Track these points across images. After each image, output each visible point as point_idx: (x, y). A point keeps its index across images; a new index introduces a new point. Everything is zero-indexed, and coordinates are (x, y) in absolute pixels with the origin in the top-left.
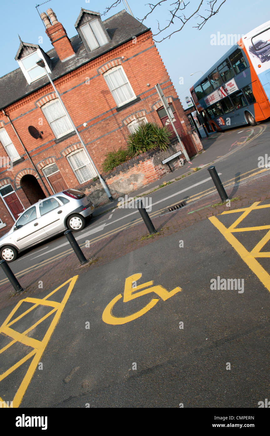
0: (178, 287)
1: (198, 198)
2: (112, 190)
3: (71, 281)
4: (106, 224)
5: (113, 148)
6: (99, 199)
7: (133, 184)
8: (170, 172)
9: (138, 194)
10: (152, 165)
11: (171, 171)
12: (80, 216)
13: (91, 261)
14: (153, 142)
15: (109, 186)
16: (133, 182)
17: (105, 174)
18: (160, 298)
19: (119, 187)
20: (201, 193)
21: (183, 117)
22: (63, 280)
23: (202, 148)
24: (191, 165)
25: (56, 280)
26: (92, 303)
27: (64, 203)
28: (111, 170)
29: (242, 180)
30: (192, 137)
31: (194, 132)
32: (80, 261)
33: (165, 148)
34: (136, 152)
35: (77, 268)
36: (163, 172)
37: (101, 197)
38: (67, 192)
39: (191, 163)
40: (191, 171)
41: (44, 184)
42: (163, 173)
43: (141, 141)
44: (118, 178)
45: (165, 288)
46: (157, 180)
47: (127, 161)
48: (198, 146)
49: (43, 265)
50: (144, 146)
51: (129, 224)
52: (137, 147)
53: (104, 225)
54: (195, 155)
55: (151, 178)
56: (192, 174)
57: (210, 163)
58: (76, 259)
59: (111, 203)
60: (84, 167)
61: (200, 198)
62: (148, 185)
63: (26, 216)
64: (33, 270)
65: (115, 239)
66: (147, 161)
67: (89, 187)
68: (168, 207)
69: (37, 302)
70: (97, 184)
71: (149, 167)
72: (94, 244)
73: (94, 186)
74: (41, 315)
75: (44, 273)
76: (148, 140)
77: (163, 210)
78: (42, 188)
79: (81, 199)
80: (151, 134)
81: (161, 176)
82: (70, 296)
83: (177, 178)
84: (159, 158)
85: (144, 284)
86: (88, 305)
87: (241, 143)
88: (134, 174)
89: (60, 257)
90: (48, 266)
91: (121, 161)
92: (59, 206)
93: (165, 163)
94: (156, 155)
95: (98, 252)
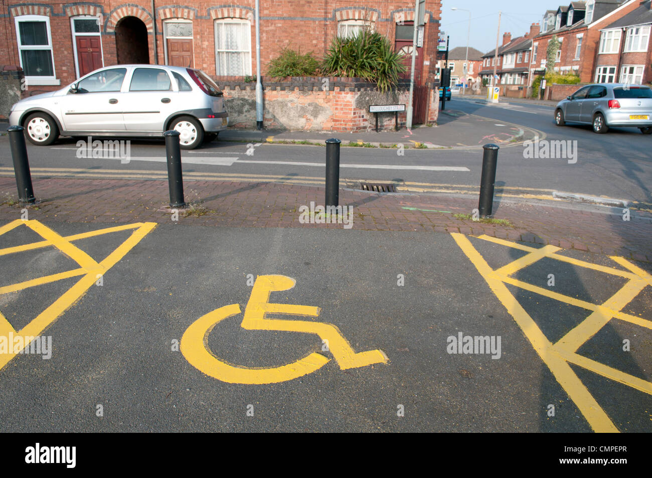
0: (378, 349)
1: (421, 190)
2: (268, 112)
3: (139, 228)
4: (238, 160)
5: (298, 46)
6: (239, 115)
7: (307, 119)
8: (373, 130)
9: (310, 139)
10: (352, 103)
11: (377, 129)
12: (199, 125)
13: (192, 208)
14: (372, 68)
15: (266, 102)
16: (309, 116)
17: (270, 80)
18: (333, 357)
19: (282, 111)
20: (427, 184)
21: (432, 56)
22: (123, 220)
23: (436, 118)
24: (411, 135)
25: (108, 214)
26: (167, 295)
27: (181, 89)
28: (283, 78)
29: (506, 195)
30: (430, 93)
31: (437, 88)
32: (171, 199)
33: (385, 87)
34: (336, 69)
35: (158, 210)
36: (364, 124)
37: (245, 114)
38: (195, 72)
39: (411, 134)
40: (409, 143)
41: (157, 47)
42: (362, 125)
43: (354, 55)
44: (288, 97)
45: (347, 339)
46: (348, 131)
47: (316, 77)
48: (432, 113)
49: (96, 175)
50: (355, 66)
51: (282, 179)
52: (342, 63)
53: (235, 160)
54: (422, 124)
55: (341, 124)
56: (409, 149)
57: (444, 147)
58: (165, 192)
59: (255, 131)
60: (236, 52)
61: (424, 192)
62: (330, 133)
63: (102, 79)
64: (72, 176)
65: (248, 191)
66: (347, 93)
67: (233, 87)
68: (361, 181)
69: (50, 237)
70: (248, 88)
71: (345, 105)
72: (206, 182)
73: (242, 90)
74: (46, 269)
75: (91, 189)
76: (365, 61)
77: (350, 182)
78: (150, 51)
79: (213, 97)
80: (374, 53)
81: (357, 128)
82: (125, 258)
83: (383, 144)
84: (367, 99)
85: (298, 306)
86: (158, 295)
87: (501, 141)
88: (318, 103)
89: (132, 176)
90: (103, 182)
91: (305, 71)
92: (170, 89)
93: (374, 111)
94: (366, 90)
95: (211, 200)
